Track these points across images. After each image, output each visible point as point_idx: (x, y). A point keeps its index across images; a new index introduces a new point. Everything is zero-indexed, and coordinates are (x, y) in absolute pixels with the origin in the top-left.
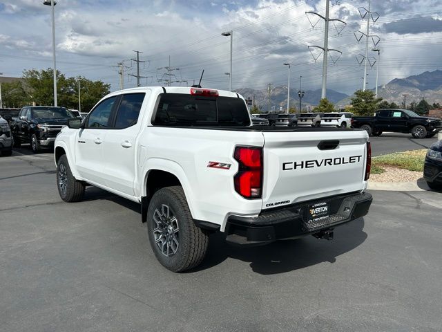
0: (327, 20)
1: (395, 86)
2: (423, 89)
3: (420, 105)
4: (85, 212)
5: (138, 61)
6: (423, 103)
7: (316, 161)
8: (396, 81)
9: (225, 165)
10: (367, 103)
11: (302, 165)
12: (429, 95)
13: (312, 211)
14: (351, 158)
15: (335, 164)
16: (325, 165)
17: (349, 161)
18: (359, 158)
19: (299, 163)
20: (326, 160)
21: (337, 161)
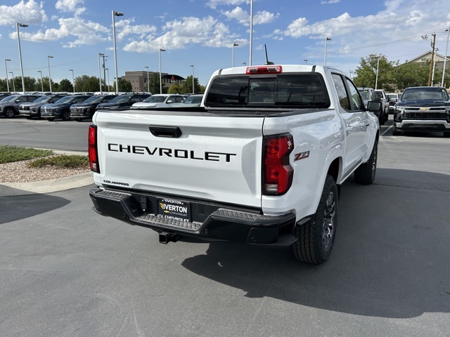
7: (147, 149)
11: (129, 149)
13: (163, 206)
14: (209, 154)
15: (176, 156)
16: (161, 154)
17: (204, 157)
18: (228, 156)
19: (125, 146)
20: (161, 150)
21: (181, 154)
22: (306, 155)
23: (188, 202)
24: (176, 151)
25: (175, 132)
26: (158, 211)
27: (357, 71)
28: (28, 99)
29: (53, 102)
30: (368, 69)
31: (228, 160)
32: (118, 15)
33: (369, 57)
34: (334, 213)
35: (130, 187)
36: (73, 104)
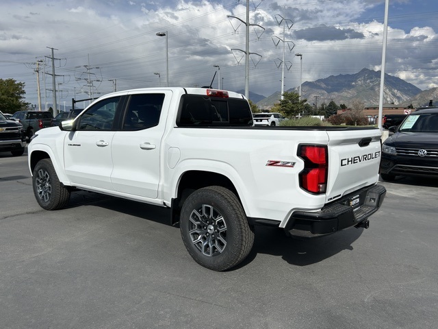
0: (247, 24)
1: (306, 88)
2: (329, 91)
3: (329, 106)
4: (78, 219)
5: (53, 59)
6: (332, 104)
7: (359, 157)
8: (306, 84)
9: (288, 163)
10: (293, 104)
11: (351, 161)
12: (334, 97)
13: (351, 203)
15: (368, 159)
16: (364, 160)
17: (375, 156)
19: (350, 159)
24: (368, 155)
35: (341, 196)
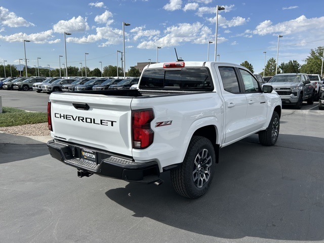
7: (72, 116)
11: (64, 117)
13: (84, 153)
14: (103, 121)
15: (86, 122)
16: (79, 121)
17: (100, 123)
18: (112, 122)
19: (62, 115)
20: (79, 117)
21: (89, 120)
22: (169, 123)
23: (95, 151)
24: (86, 119)
25: (86, 107)
26: (81, 157)
27: (308, 59)
28: (69, 82)
29: (83, 84)
30: (317, 58)
31: (112, 125)
32: (127, 25)
33: (317, 48)
34: (211, 164)
35: (67, 140)
36: (95, 85)
